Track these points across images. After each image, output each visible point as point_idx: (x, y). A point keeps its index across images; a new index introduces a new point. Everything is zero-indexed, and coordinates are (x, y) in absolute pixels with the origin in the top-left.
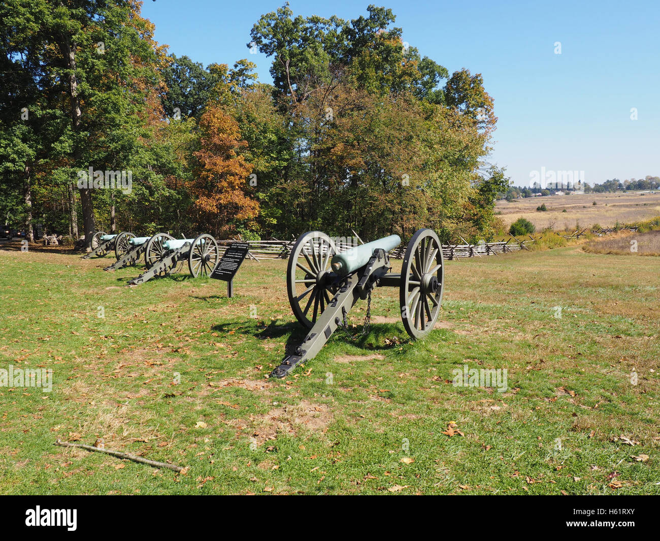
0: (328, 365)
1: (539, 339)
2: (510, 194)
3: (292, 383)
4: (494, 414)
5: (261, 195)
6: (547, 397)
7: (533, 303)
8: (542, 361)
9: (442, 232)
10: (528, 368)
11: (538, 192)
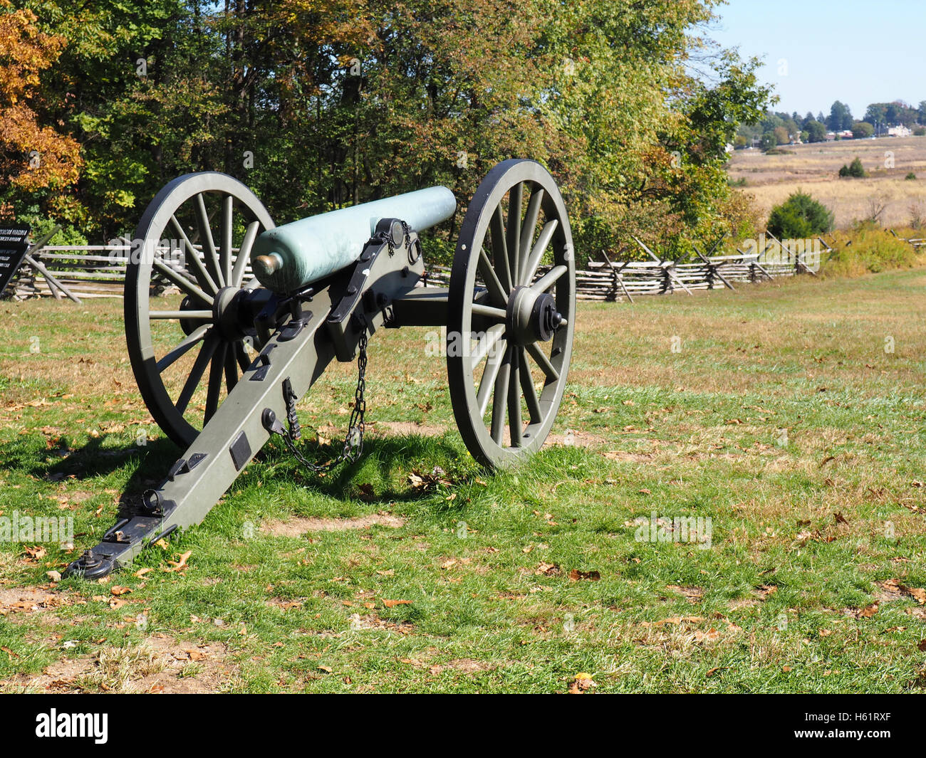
0: (238, 544)
1: (835, 467)
2: (770, 133)
3: (128, 592)
4: (703, 651)
5: (88, 122)
6: (851, 607)
7: (823, 390)
8: (839, 518)
9: (589, 227)
10: (800, 537)
11: (844, 128)
